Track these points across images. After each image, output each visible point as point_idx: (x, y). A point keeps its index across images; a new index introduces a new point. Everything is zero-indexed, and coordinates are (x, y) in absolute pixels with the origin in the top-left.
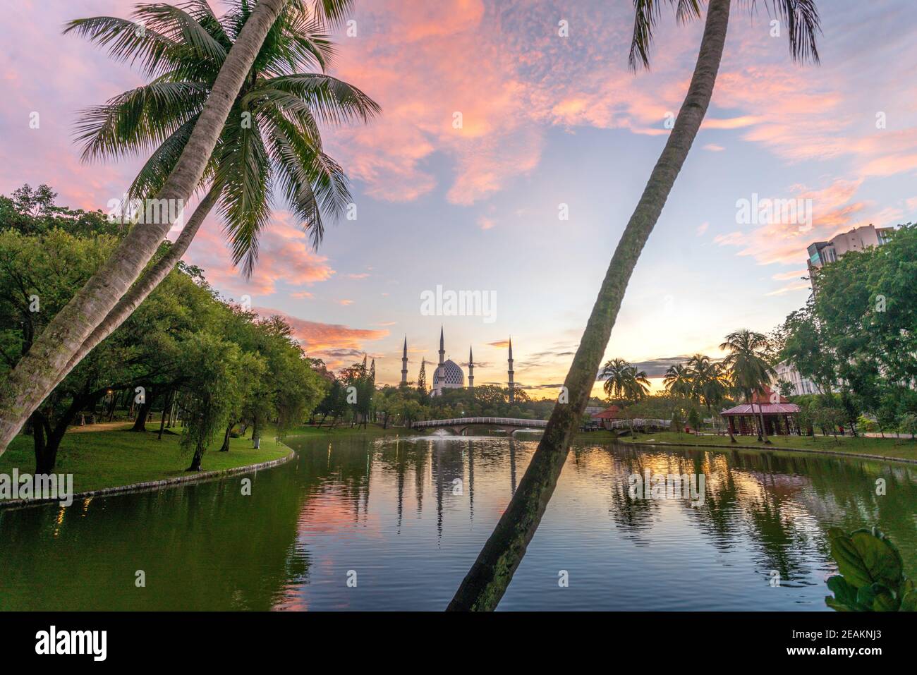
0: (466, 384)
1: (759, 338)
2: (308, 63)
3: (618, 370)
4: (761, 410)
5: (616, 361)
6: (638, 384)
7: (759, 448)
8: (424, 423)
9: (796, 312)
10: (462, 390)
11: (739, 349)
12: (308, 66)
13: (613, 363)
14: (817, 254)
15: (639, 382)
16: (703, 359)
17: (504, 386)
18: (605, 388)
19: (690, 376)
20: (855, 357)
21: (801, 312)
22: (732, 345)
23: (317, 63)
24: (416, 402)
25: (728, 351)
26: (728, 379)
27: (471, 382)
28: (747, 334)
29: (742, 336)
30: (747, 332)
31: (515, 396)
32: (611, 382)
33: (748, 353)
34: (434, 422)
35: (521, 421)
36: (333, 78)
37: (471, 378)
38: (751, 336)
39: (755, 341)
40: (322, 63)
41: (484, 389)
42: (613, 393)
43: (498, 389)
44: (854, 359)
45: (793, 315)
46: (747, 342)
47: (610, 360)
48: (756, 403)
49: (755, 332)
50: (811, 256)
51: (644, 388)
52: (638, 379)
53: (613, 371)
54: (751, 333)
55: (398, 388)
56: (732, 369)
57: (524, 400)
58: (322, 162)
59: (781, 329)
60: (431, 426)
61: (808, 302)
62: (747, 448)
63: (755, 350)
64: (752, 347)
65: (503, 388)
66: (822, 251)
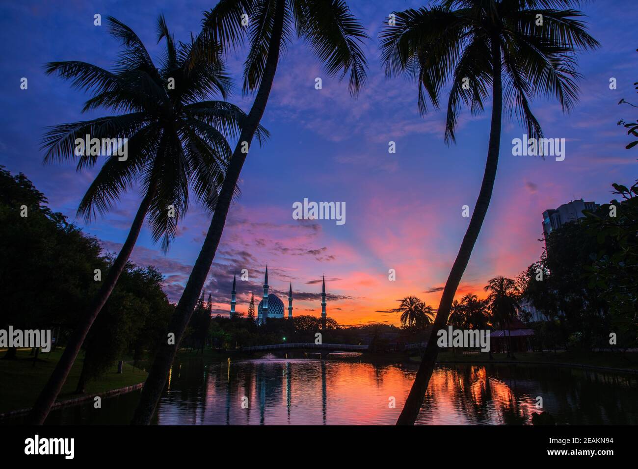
0: (286, 314)
1: (511, 282)
2: (213, 93)
3: (412, 305)
4: (510, 334)
5: (410, 299)
6: (426, 316)
7: (508, 362)
8: (253, 348)
9: (534, 264)
10: (283, 319)
11: (496, 290)
12: (214, 95)
13: (408, 300)
14: (548, 218)
15: (426, 314)
16: (473, 297)
17: (318, 316)
18: (402, 319)
19: (463, 310)
20: (569, 296)
21: (537, 264)
22: (492, 287)
23: (220, 93)
24: (246, 330)
25: (490, 292)
26: (489, 312)
27: (290, 313)
28: (502, 280)
29: (499, 281)
30: (502, 278)
31: (327, 325)
32: (406, 314)
33: (503, 293)
34: (261, 347)
35: (334, 345)
36: (231, 104)
37: (290, 309)
38: (505, 281)
39: (508, 285)
40: (223, 93)
41: (302, 319)
42: (407, 322)
43: (314, 319)
44: (568, 297)
45: (532, 266)
46: (502, 285)
47: (406, 297)
48: (507, 329)
49: (507, 278)
50: (545, 219)
51: (430, 318)
52: (426, 312)
53: (408, 306)
54: (505, 279)
55: (230, 318)
56: (492, 305)
57: (335, 328)
58: (220, 165)
59: (524, 274)
60: (259, 351)
61: (542, 257)
62: (500, 362)
63: (507, 291)
64: (505, 289)
65: (318, 318)
66: (552, 216)
